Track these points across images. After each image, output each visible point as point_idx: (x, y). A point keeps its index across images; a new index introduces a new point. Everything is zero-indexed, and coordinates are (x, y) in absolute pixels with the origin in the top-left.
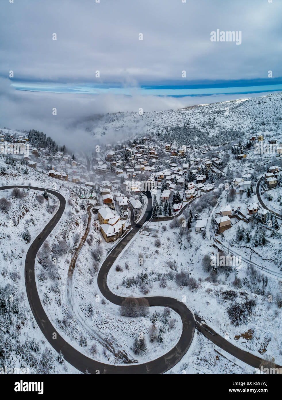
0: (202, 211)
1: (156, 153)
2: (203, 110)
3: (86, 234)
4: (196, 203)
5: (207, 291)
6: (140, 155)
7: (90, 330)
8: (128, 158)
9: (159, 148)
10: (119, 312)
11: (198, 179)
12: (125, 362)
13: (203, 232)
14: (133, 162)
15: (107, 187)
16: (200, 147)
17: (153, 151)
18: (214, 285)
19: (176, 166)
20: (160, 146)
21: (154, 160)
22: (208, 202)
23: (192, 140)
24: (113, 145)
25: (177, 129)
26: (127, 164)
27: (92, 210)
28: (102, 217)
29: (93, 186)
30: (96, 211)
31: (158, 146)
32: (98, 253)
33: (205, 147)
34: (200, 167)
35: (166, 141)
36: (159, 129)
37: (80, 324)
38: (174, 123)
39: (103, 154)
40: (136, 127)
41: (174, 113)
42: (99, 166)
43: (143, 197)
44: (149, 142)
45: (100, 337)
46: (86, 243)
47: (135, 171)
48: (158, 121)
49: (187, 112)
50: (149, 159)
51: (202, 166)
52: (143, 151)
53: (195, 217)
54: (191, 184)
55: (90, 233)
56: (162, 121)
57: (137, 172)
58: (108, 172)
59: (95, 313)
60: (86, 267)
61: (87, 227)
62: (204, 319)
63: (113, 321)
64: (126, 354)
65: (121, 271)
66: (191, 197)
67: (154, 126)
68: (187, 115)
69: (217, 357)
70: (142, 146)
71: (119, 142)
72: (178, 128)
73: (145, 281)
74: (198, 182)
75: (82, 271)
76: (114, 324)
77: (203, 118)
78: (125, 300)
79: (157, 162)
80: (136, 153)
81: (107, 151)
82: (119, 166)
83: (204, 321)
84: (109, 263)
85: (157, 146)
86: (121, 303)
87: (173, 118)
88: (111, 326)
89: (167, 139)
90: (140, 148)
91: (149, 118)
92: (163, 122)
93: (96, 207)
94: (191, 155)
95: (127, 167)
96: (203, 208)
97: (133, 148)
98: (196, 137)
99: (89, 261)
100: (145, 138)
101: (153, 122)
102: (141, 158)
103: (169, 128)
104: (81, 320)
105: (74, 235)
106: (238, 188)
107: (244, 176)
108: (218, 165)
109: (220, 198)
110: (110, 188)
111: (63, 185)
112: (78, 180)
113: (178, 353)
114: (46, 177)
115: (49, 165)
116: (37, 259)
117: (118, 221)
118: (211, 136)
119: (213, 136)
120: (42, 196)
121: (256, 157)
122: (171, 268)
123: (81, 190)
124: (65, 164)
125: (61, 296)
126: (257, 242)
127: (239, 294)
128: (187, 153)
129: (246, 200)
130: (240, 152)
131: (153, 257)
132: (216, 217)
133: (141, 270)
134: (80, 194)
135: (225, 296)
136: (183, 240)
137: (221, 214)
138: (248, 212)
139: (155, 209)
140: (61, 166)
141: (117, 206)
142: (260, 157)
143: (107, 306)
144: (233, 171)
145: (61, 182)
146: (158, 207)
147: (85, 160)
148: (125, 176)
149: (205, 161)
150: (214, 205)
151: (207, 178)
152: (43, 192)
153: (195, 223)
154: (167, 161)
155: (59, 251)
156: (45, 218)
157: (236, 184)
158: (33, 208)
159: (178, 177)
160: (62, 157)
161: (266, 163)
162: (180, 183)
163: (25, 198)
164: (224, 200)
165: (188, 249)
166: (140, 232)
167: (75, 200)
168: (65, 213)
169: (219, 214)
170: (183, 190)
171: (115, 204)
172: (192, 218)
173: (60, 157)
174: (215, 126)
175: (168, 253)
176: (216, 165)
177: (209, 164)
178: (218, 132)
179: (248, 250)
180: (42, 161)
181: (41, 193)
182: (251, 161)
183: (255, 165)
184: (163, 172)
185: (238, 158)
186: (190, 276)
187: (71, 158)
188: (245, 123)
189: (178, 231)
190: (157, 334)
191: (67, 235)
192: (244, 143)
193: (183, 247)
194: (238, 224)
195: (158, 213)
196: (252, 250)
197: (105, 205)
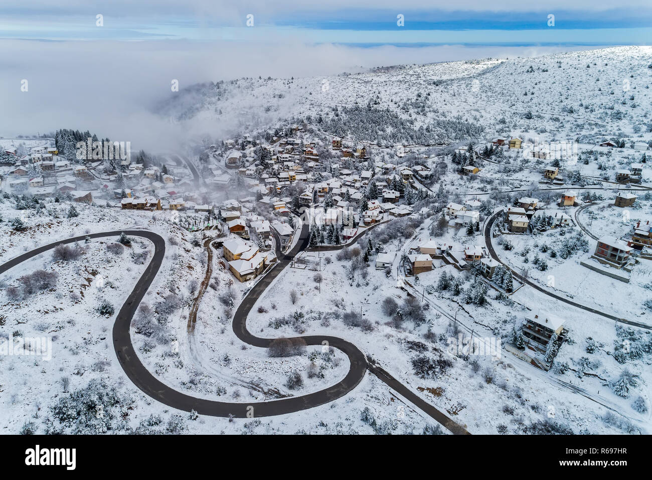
0: (388, 242)
1: (315, 152)
2: (408, 77)
3: (207, 278)
4: (379, 230)
5: (386, 336)
6: (287, 155)
7: (229, 379)
8: (267, 161)
9: (321, 143)
10: (266, 354)
11: (386, 196)
12: (277, 397)
13: (387, 269)
14: (276, 167)
15: (233, 209)
16: (394, 144)
17: (310, 149)
18: (396, 331)
19: (350, 174)
20: (322, 140)
21: (312, 164)
22: (399, 231)
23: (380, 133)
24: (236, 141)
25: (356, 110)
26: (265, 172)
27: (213, 245)
28: (229, 252)
29: (209, 211)
30: (219, 245)
31: (320, 141)
32: (229, 297)
33: (404, 146)
34: (391, 177)
35: (333, 133)
36: (322, 111)
37: (214, 376)
38: (349, 100)
39: (220, 158)
40: (278, 106)
41: (351, 81)
42: (215, 178)
43: (294, 219)
44: (303, 134)
45: (243, 381)
46: (209, 288)
47: (279, 181)
48: (319, 96)
49: (376, 79)
50: (303, 161)
51: (395, 176)
52: (293, 149)
53: (377, 249)
54: (374, 203)
55: (214, 275)
57: (283, 183)
58: (232, 185)
59: (233, 361)
60: (213, 316)
61: (208, 269)
62: (379, 362)
63: (259, 363)
64: (278, 390)
65: (266, 312)
66: (372, 221)
67: (312, 104)
68: (374, 85)
69: (392, 399)
70: (291, 141)
71: (247, 135)
72: (357, 109)
73: (301, 320)
74: (386, 200)
75: (208, 322)
76: (260, 366)
77: (405, 92)
78: (274, 341)
79: (318, 167)
80: (279, 152)
81: (228, 152)
82: (251, 175)
83: (378, 363)
84: (248, 306)
85: (316, 140)
86: (269, 345)
87: (347, 90)
88: (257, 369)
89: (336, 128)
90: (287, 143)
91: (302, 90)
92: (329, 96)
93: (219, 240)
94: (377, 157)
95: (265, 176)
96: (391, 238)
97: (275, 145)
98: (390, 127)
99: (217, 309)
100: (295, 126)
101: (310, 97)
102: (289, 161)
103: (340, 109)
104: (215, 373)
105: (189, 283)
106: (453, 219)
107: (468, 203)
108: (423, 178)
109: (419, 228)
110: (239, 209)
111: (154, 218)
112: (181, 205)
113: (343, 388)
114: (117, 212)
115: (119, 191)
116: (132, 330)
117: (256, 254)
118: (416, 129)
119: (421, 128)
120: (117, 243)
121: (498, 176)
122: (337, 306)
123: (189, 219)
124: (151, 183)
125: (182, 358)
126: (471, 298)
127: (430, 349)
128: (371, 153)
129: (464, 239)
130: (468, 162)
131: (311, 294)
132: (411, 253)
133: (294, 309)
134: (187, 226)
135: (410, 345)
136: (355, 275)
137: (418, 250)
138: (464, 257)
139: (314, 235)
140: (144, 187)
141: (253, 234)
142: (505, 178)
143: (249, 351)
144: (448, 192)
145: (150, 214)
146: (319, 233)
147: (188, 171)
148: (263, 189)
149: (402, 168)
150: (408, 236)
151: (402, 197)
152: (118, 237)
153: (375, 256)
154: (334, 166)
155: (167, 308)
156: (133, 273)
157: (451, 213)
158: (105, 266)
159: (352, 191)
160: (142, 173)
161: (514, 190)
162: (355, 200)
163: (84, 257)
164: (426, 232)
165: (363, 286)
166: (292, 265)
167: (180, 235)
168: (167, 258)
169: (414, 249)
170: (359, 210)
171: (249, 232)
172: (372, 249)
173: (137, 172)
174: (427, 109)
175: (334, 290)
176: (419, 178)
177: (408, 175)
178: (432, 122)
179: (455, 305)
180: (102, 187)
181: (115, 239)
182: (487, 181)
183: (492, 189)
184: (328, 182)
185: (462, 172)
186: (364, 318)
187: (160, 170)
188: (488, 110)
189: (349, 264)
190: (317, 370)
191: (176, 286)
192: (479, 148)
193: (355, 284)
194: (444, 269)
195: (318, 240)
196: (460, 306)
197: (233, 235)
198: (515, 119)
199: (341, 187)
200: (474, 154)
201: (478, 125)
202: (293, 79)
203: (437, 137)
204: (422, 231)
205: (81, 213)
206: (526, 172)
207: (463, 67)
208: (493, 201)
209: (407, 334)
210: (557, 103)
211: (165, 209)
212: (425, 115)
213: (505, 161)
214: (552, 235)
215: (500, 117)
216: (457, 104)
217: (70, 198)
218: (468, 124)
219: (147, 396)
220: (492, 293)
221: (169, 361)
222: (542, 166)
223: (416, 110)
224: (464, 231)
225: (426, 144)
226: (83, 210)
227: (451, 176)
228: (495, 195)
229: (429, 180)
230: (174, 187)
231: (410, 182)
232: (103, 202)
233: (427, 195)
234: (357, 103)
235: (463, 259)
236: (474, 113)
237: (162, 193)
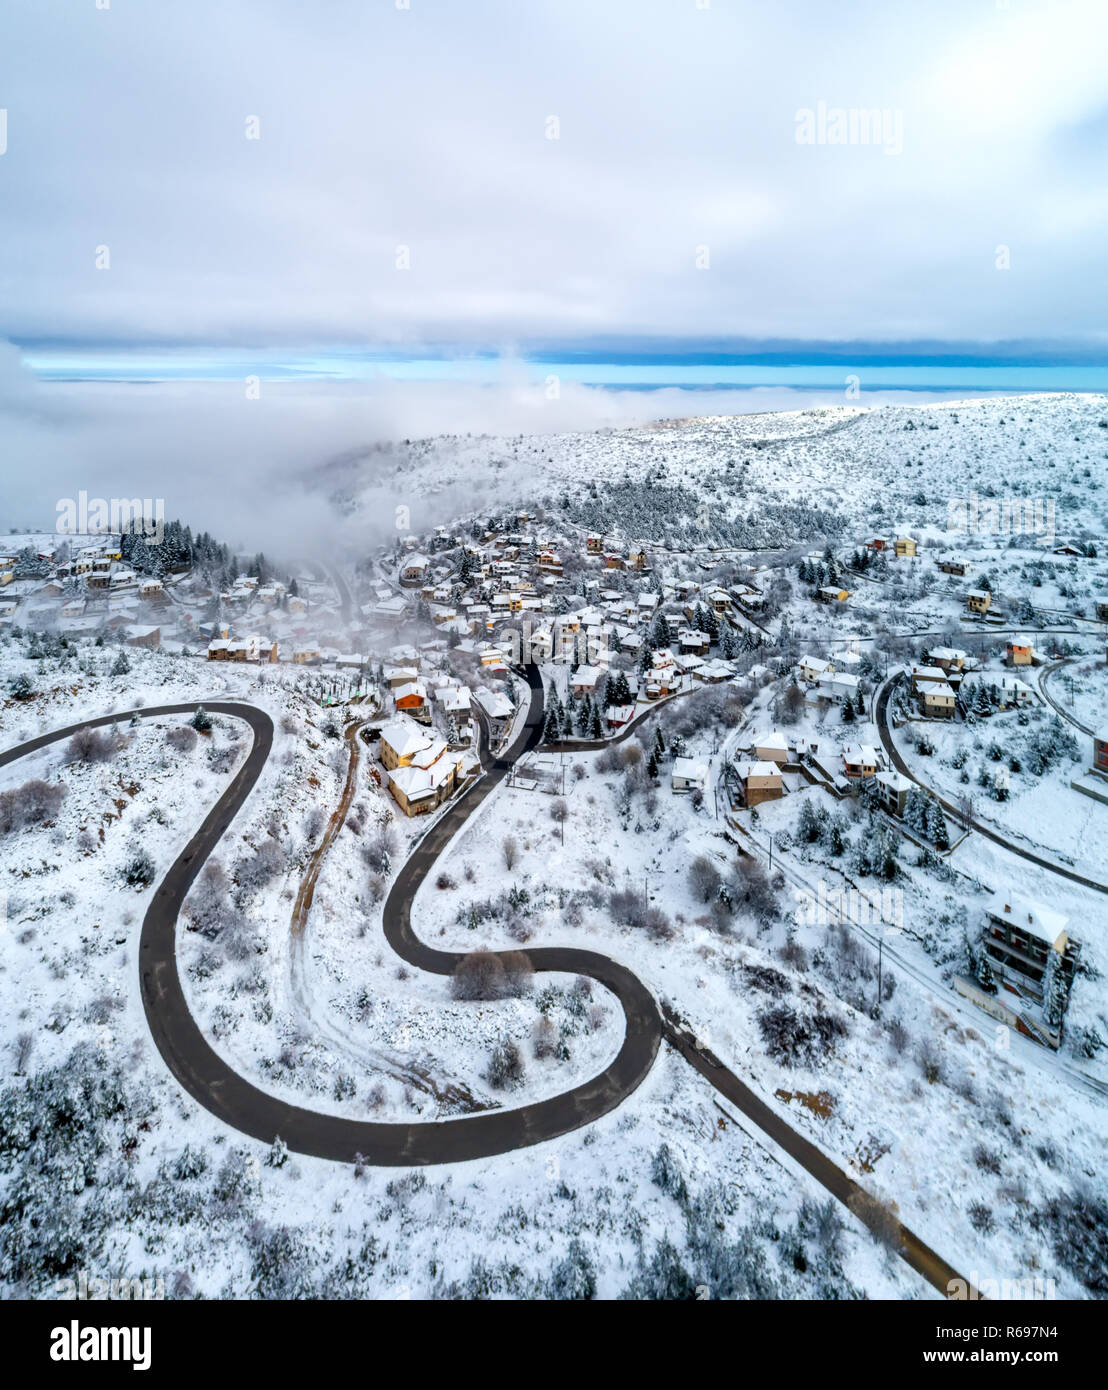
0: (693, 734)
1: (556, 558)
2: (711, 436)
3: (344, 806)
4: (676, 709)
5: (699, 952)
6: (508, 564)
7: (364, 1054)
8: (471, 574)
9: (567, 543)
10: (448, 992)
11: (686, 641)
12: (465, 1110)
13: (695, 792)
14: (487, 584)
15: (407, 663)
16: (695, 547)
17: (547, 553)
18: (720, 939)
19: (618, 600)
20: (569, 537)
21: (550, 580)
22: (713, 711)
23: (669, 526)
24: (422, 538)
25: (626, 488)
26: (468, 593)
27: (362, 735)
28: (392, 750)
29: (361, 667)
30: (373, 736)
31: (565, 539)
32: (383, 849)
33: (711, 550)
34: (693, 606)
35: (588, 525)
36: (568, 488)
37: (334, 1046)
38: (615, 470)
39: (391, 567)
40: (497, 480)
41: (617, 440)
42: (381, 604)
43: (515, 684)
44: (536, 527)
45: (393, 1062)
46: (345, 829)
47: (493, 611)
48: (564, 464)
49: (657, 437)
50: (535, 576)
51: (699, 605)
52: (518, 553)
53: (673, 750)
54: (663, 655)
55: (357, 799)
56: (578, 462)
57: (498, 615)
58: (408, 618)
59: (377, 1008)
60: (346, 894)
61: (347, 786)
62: (688, 1019)
63: (431, 1015)
64: (468, 1090)
65: (453, 886)
66: (662, 692)
67: (553, 478)
68: (656, 448)
69: (721, 1122)
70: (514, 539)
71: (441, 528)
72: (628, 486)
73: (523, 908)
74: (685, 650)
75: (335, 909)
76: (434, 1023)
77: (708, 458)
78: (466, 959)
79: (561, 585)
80: (494, 558)
81: (406, 558)
82: (443, 598)
83: (686, 1023)
84: (418, 871)
85: (559, 538)
86: (454, 969)
87: (611, 456)
88: (425, 1030)
89: (593, 517)
90: (509, 543)
91: (536, 455)
92: (581, 466)
93: (373, 726)
94: (665, 568)
95: (467, 600)
96: (698, 726)
97: (487, 545)
98: (685, 516)
99: (355, 878)
100: (522, 514)
101: (549, 467)
102: (511, 574)
103: (598, 485)
104: (335, 1037)
105: (307, 816)
106: (813, 688)
107: (838, 657)
108: (751, 608)
109: (751, 707)
110: (416, 664)
111: (261, 679)
112: (313, 654)
113: (611, 1088)
114: (199, 666)
115: (209, 626)
116: (183, 922)
117: (441, 755)
118: (731, 519)
119: (739, 518)
120: (188, 727)
121: (884, 605)
122: (597, 876)
123: (324, 683)
124: (266, 613)
125: (271, 995)
126: (866, 863)
127: (796, 987)
128: (654, 562)
129: (838, 730)
130: (827, 579)
131: (545, 846)
132: (738, 758)
133: (509, 882)
134: (319, 696)
135: (752, 977)
136: (633, 806)
137: (752, 753)
138: (843, 768)
139: (553, 718)
140: (253, 620)
141: (438, 713)
142: (898, 609)
143: (412, 983)
144: (798, 635)
145: (255, 670)
146: (562, 714)
147: (333, 591)
148: (463, 626)
149: (710, 590)
150: (731, 723)
151: (714, 643)
152: (191, 716)
153: (670, 765)
154: (591, 584)
155: (257, 873)
156: (205, 792)
157: (807, 676)
158: (156, 775)
159: (622, 631)
160: (254, 593)
161: (918, 632)
162: (628, 648)
163: (122, 754)
164: (765, 716)
165: (649, 832)
166: (509, 781)
167: (303, 714)
168: (273, 760)
169: (745, 751)
170: (637, 668)
171: (431, 709)
172: (663, 750)
173: (246, 592)
174: (746, 487)
175: (590, 838)
176: (744, 608)
177: (722, 602)
178: (757, 509)
179: (835, 877)
180: (181, 618)
181: (184, 719)
182: (865, 616)
183: (878, 631)
184: (579, 613)
185: (819, 597)
186: (652, 905)
187: (286, 590)
188: (850, 489)
189: (619, 780)
190: (554, 1038)
191: (282, 822)
192: (843, 554)
193: (632, 825)
194: (806, 794)
195: (560, 728)
196: (847, 880)
197: (401, 716)
198: (898, 505)
199: (603, 623)
200: (836, 566)
201: (836, 515)
202: (522, 437)
203: (767, 535)
204: (756, 713)
205: (136, 667)
206: (933, 599)
207: (799, 420)
208: (883, 654)
209: (743, 947)
210: (963, 480)
211: (284, 662)
212: (743, 496)
213: (892, 578)
214: (1003, 724)
215: (872, 502)
216: (797, 479)
217: (122, 638)
218: (819, 512)
219: (185, 1094)
220: (909, 850)
221: (244, 1003)
222: (960, 588)
223: (728, 489)
224: (835, 714)
225: (750, 546)
226: (141, 660)
227: (798, 603)
228: (884, 641)
229: (762, 612)
230: (306, 620)
231: (726, 615)
232: (178, 648)
233: (760, 641)
234: (627, 477)
235: (842, 774)
236: (827, 495)
237: (282, 631)
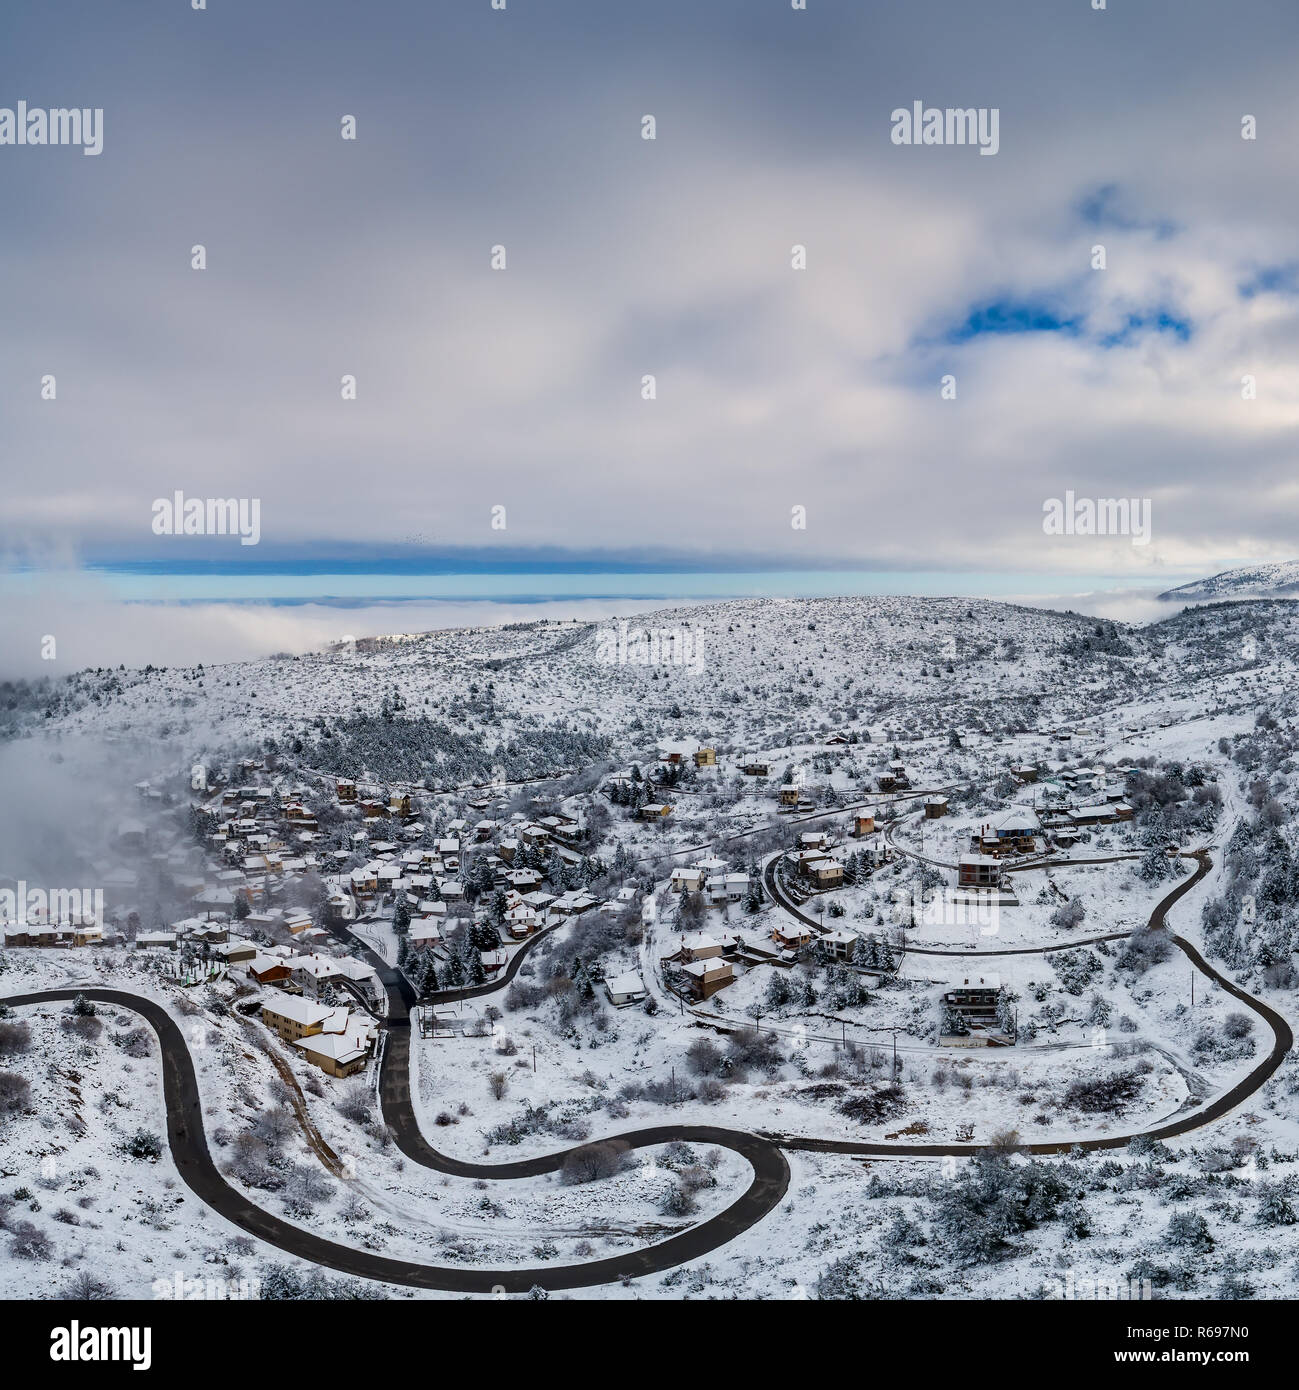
1: (306, 811)
6: (251, 822)
8: (209, 836)
9: (313, 792)
14: (233, 846)
16: (459, 784)
17: (293, 806)
20: (313, 786)
21: (306, 836)
23: (425, 764)
25: (360, 724)
26: (210, 858)
31: (309, 788)
33: (477, 786)
35: (333, 770)
36: (291, 728)
38: (341, 703)
44: (269, 776)
47: (248, 877)
49: (374, 662)
50: (285, 834)
52: (257, 809)
56: (292, 696)
67: (265, 716)
68: (379, 675)
70: (246, 792)
72: (364, 720)
77: (445, 683)
79: (321, 841)
80: (231, 816)
87: (329, 686)
89: (337, 761)
90: (241, 797)
94: (432, 812)
95: (212, 867)
97: (212, 801)
98: (440, 752)
100: (245, 761)
101: (254, 703)
102: (257, 832)
103: (327, 722)
118: (491, 750)
119: (499, 748)
128: (420, 805)
154: (356, 837)
174: (498, 714)
188: (605, 707)
198: (655, 719)
201: (598, 736)
202: (201, 667)
203: (532, 764)
212: (497, 724)
216: (548, 701)
218: (580, 734)
223: (479, 717)
225: (517, 778)
234: (359, 710)
236: (585, 715)
